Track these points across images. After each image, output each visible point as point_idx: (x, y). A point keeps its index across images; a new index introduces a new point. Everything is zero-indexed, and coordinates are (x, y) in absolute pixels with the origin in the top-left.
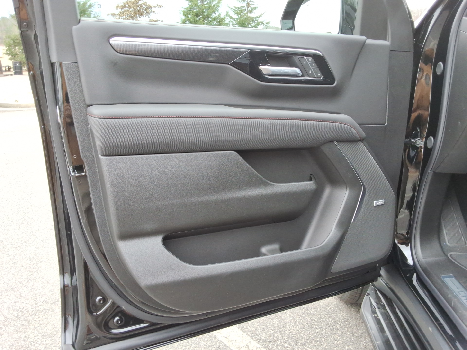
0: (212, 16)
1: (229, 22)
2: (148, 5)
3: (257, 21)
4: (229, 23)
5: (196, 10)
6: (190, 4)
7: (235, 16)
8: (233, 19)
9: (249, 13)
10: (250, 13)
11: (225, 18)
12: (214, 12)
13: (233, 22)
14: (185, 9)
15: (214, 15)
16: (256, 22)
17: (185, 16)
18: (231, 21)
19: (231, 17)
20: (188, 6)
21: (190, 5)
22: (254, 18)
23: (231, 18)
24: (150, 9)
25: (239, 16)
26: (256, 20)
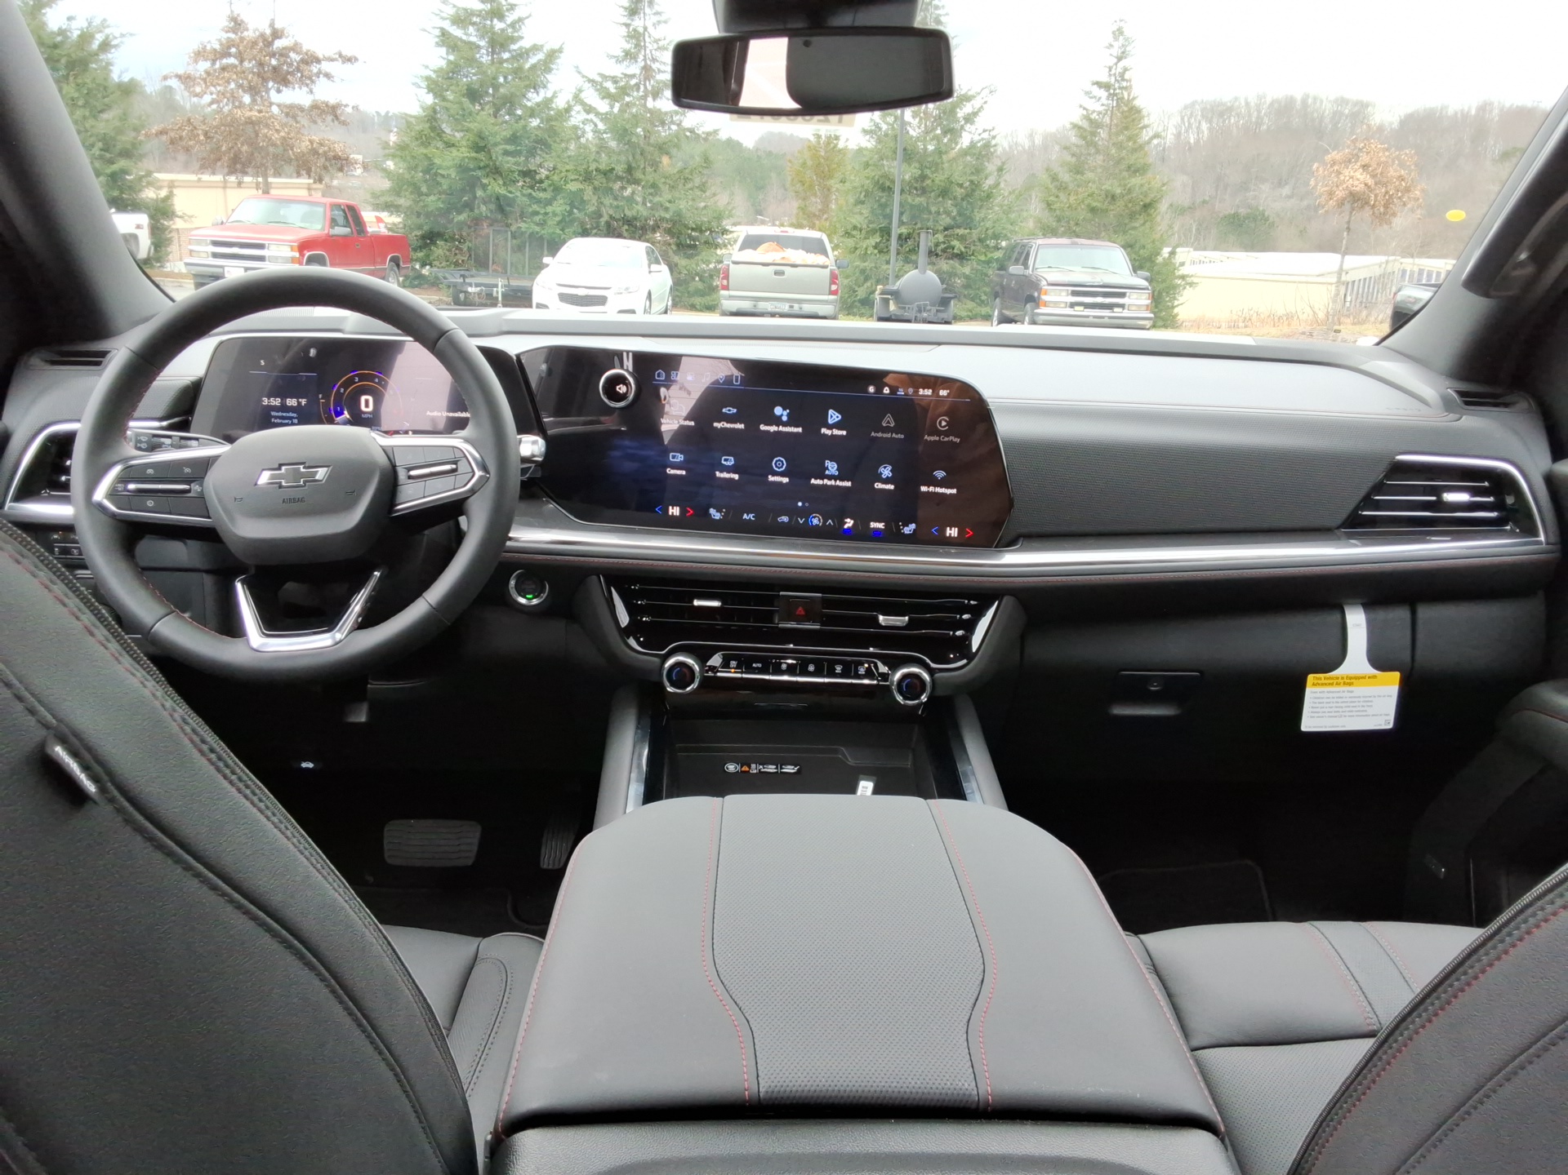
0: (529, 100)
1: (583, 123)
2: (307, 54)
3: (679, 125)
4: (582, 126)
5: (470, 77)
6: (452, 58)
7: (603, 106)
8: (597, 114)
9: (650, 99)
10: (654, 100)
11: (568, 110)
12: (535, 87)
13: (596, 125)
14: (435, 71)
15: (534, 98)
16: (674, 127)
17: (436, 95)
18: (587, 120)
19: (590, 106)
20: (443, 64)
21: (450, 62)
22: (666, 113)
23: (589, 109)
24: (315, 68)
25: (617, 105)
26: (673, 122)
